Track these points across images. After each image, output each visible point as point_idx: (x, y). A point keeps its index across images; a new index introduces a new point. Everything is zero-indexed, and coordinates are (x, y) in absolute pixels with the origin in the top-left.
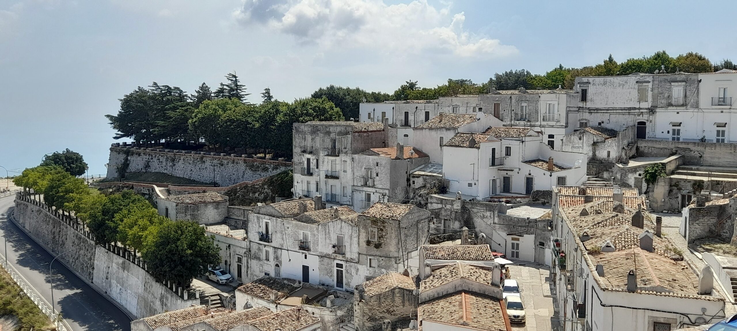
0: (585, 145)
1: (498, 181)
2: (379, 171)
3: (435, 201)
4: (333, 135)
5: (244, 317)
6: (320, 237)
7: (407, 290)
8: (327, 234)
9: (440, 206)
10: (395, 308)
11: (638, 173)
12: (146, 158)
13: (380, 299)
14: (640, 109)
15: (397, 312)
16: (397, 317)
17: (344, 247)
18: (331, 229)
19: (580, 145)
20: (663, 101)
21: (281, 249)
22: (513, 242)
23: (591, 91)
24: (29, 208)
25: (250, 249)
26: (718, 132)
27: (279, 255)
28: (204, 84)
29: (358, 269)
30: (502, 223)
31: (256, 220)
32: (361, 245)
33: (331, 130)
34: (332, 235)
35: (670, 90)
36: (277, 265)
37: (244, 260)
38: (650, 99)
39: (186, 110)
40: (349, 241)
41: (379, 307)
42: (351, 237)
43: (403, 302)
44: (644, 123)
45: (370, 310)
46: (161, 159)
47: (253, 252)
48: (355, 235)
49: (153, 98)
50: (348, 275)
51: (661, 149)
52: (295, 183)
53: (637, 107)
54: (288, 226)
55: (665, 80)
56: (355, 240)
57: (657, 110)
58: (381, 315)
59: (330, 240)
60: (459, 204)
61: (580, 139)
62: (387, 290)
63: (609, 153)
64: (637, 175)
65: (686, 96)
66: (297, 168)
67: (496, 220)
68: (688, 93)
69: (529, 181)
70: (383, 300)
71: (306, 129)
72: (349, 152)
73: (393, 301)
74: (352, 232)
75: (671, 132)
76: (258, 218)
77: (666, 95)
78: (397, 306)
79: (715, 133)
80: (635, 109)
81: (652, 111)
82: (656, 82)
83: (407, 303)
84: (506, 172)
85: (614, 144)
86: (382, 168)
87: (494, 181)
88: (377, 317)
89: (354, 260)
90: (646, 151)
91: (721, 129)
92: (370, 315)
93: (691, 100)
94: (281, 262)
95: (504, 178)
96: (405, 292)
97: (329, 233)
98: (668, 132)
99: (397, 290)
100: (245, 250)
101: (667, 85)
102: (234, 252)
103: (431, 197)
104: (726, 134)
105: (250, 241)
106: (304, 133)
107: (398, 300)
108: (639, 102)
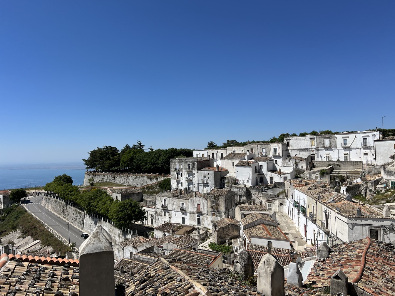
0: (291, 163)
1: (258, 179)
2: (210, 177)
3: (234, 188)
4: (189, 163)
5: (164, 240)
6: (189, 204)
7: (234, 225)
8: (193, 203)
9: (237, 190)
10: (230, 233)
11: (316, 174)
12: (102, 177)
13: (224, 229)
14: (312, 149)
15: (231, 235)
16: (231, 236)
17: (201, 209)
18: (195, 201)
19: (290, 164)
20: (321, 145)
21: (172, 211)
22: (269, 204)
23: (291, 142)
24: (51, 199)
25: (157, 211)
26: (345, 156)
27: (171, 213)
28: (127, 145)
29: (207, 218)
30: (264, 196)
31: (159, 199)
32: (208, 207)
33: (188, 161)
34: (195, 203)
35: (323, 141)
36: (170, 218)
37: (154, 216)
38: (316, 145)
39: (119, 156)
40: (203, 206)
41: (223, 232)
42: (204, 204)
43: (233, 230)
44: (314, 154)
45: (220, 234)
46: (109, 176)
47: (158, 213)
48: (205, 203)
49: (104, 151)
50: (203, 220)
51: (323, 164)
52: (172, 184)
53: (311, 148)
54: (175, 201)
55: (322, 137)
56: (206, 205)
57: (319, 149)
58: (224, 236)
59: (194, 206)
60: (245, 189)
61: (290, 161)
62: (226, 225)
63: (302, 166)
64: (316, 175)
65: (330, 143)
66: (173, 177)
67: (261, 195)
68: (331, 142)
69: (271, 179)
70: (225, 230)
71: (176, 161)
72: (196, 169)
73: (229, 229)
74: (204, 202)
75: (325, 157)
76: (161, 198)
77: (322, 143)
78: (231, 232)
79: (344, 157)
80: (310, 149)
81: (317, 149)
82: (318, 138)
83: (234, 231)
84: (261, 175)
85: (304, 163)
86: (211, 175)
87: (257, 179)
88: (223, 237)
89: (205, 214)
90: (317, 165)
91: (346, 155)
92: (220, 236)
93: (333, 145)
94: (172, 216)
95: (260, 178)
96: (234, 226)
97: (194, 203)
98: (324, 157)
99: (230, 225)
100: (155, 213)
101: (323, 139)
102: (150, 213)
103: (233, 187)
104: (348, 157)
105: (157, 208)
106: (175, 162)
107: (231, 229)
108: (311, 146)
